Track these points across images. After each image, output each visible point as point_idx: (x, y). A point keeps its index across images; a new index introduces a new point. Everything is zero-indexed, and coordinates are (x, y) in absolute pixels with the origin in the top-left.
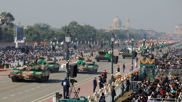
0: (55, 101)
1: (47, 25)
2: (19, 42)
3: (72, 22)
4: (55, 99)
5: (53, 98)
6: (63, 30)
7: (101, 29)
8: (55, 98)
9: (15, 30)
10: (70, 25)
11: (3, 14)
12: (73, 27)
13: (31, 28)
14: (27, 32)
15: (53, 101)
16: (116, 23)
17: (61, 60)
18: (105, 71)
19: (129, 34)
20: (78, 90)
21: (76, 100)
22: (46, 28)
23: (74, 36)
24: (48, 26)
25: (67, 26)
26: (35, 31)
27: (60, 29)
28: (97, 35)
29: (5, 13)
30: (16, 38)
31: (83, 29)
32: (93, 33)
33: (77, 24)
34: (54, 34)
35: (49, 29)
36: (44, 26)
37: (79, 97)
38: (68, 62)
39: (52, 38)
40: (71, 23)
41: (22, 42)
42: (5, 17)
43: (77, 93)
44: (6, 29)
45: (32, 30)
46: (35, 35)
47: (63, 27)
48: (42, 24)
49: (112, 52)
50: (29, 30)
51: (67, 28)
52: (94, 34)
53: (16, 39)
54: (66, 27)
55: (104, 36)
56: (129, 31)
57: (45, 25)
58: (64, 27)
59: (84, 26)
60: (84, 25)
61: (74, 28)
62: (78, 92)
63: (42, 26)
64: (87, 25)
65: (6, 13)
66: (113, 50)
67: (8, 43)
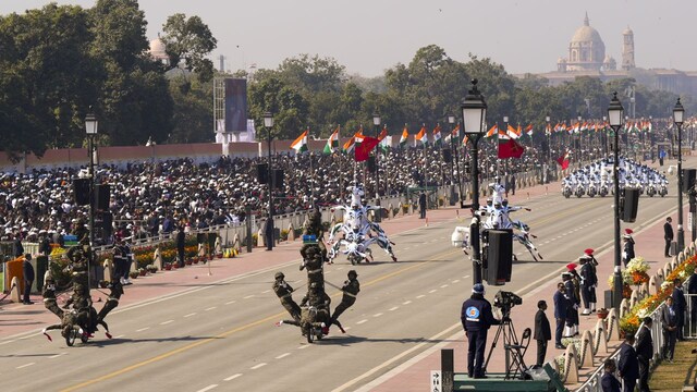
0: (439, 387)
1: (330, 64)
2: (234, 140)
3: (424, 49)
4: (440, 378)
5: (433, 373)
6: (391, 83)
7: (529, 75)
8: (440, 373)
9: (218, 88)
10: (416, 60)
11: (171, 21)
12: (427, 70)
13: (272, 81)
14: (259, 97)
15: (433, 387)
16: (581, 48)
17: (401, 210)
18: (589, 252)
19: (637, 94)
20: (524, 337)
21: (516, 380)
22: (326, 78)
23: (434, 107)
24: (333, 67)
25: (407, 67)
26: (288, 92)
27: (376, 81)
28: (517, 101)
29: (181, 17)
30: (221, 125)
31: (466, 76)
32: (503, 95)
33: (444, 58)
34: (361, 100)
35: (338, 80)
36: (320, 69)
37: (528, 366)
38: (477, 216)
39: (352, 117)
40: (421, 54)
41: (244, 138)
42: (179, 34)
43: (522, 350)
44: (186, 88)
45: (277, 89)
46: (290, 111)
47: (390, 73)
48: (312, 63)
49: (616, 172)
50: (266, 88)
51: (407, 73)
52: (508, 97)
53: (223, 126)
54: (402, 69)
55: (545, 103)
56: (634, 81)
57: (324, 64)
58: (395, 70)
59: (468, 65)
60: (470, 59)
61: (433, 75)
62: (524, 345)
63: (312, 71)
64: (479, 59)
65: (186, 20)
66: (617, 164)
67: (194, 145)
